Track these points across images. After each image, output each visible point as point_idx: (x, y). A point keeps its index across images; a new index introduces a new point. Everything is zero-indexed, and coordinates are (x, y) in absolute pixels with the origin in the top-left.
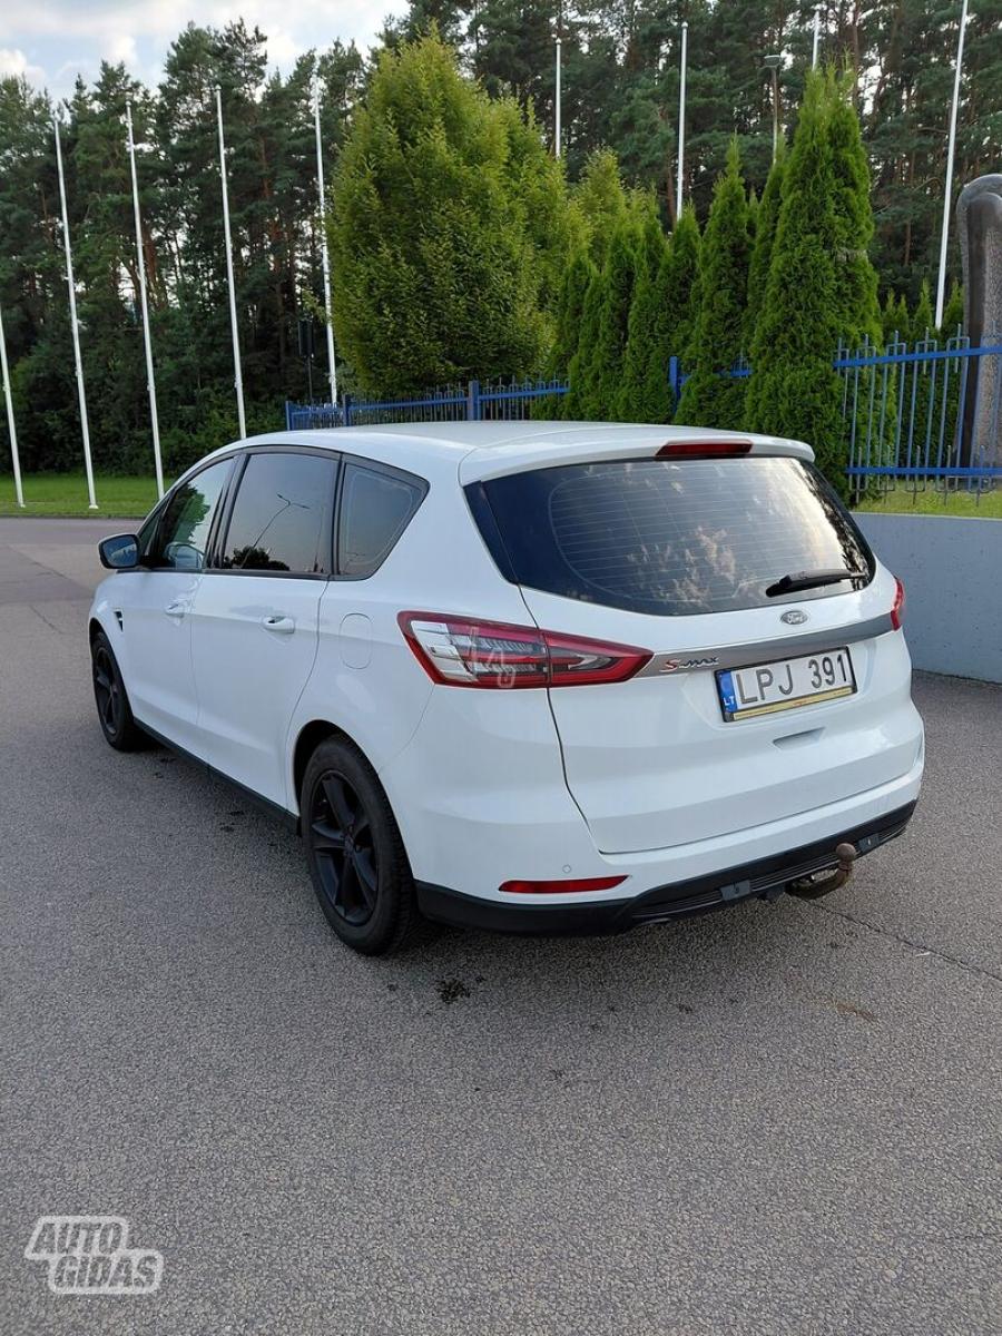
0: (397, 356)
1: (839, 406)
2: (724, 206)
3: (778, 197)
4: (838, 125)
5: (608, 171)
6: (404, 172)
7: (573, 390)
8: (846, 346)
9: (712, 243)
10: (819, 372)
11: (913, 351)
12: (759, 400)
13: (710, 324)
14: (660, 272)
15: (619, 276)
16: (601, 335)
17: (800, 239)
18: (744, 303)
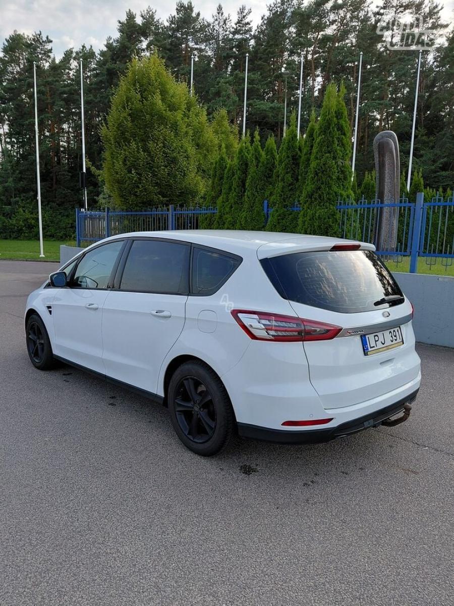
0: (137, 192)
1: (339, 224)
2: (290, 139)
3: (312, 137)
4: (338, 110)
5: (224, 117)
6: (142, 112)
7: (220, 212)
8: (341, 200)
9: (284, 154)
10: (331, 211)
11: (370, 203)
12: (305, 221)
13: (283, 187)
14: (260, 164)
15: (241, 164)
16: (233, 189)
17: (323, 155)
18: (297, 180)
